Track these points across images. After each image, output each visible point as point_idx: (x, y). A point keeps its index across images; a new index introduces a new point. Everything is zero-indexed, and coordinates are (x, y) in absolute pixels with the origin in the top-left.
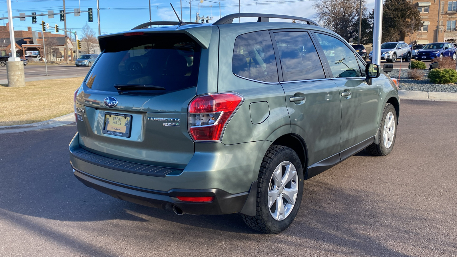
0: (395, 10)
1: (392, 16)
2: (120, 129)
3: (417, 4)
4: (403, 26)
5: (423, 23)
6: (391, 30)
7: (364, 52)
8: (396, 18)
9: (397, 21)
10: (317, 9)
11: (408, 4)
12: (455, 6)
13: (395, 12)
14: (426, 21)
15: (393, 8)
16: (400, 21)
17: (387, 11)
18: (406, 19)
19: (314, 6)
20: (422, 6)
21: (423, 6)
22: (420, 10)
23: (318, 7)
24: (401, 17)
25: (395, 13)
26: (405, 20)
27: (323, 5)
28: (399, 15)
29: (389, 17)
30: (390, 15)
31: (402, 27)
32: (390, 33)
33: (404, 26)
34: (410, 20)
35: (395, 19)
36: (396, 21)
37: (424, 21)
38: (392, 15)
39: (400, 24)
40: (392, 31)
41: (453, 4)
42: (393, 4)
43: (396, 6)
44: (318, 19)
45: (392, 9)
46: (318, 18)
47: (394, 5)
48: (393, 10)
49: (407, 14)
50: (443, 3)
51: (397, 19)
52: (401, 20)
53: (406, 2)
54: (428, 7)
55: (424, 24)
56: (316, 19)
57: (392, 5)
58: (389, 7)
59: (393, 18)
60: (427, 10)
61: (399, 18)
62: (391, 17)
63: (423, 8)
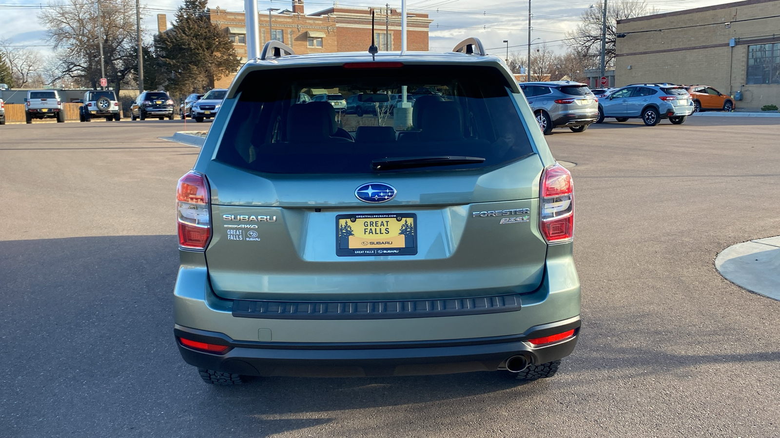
0: (196, 36)
1: (193, 47)
2: (388, 243)
3: (227, 30)
4: (211, 63)
5: (241, 59)
6: (193, 69)
7: (169, 105)
8: (198, 49)
9: (201, 55)
10: (48, 25)
11: (214, 29)
12: (280, 37)
13: (196, 39)
14: (244, 57)
15: (192, 33)
16: (205, 54)
17: (183, 36)
18: (214, 53)
19: (42, 18)
20: (234, 34)
21: (237, 34)
22: (233, 39)
23: (51, 21)
24: (206, 49)
25: (196, 41)
26: (212, 53)
27: (60, 19)
28: (203, 45)
29: (187, 47)
30: (189, 44)
31: (210, 65)
32: (191, 73)
33: (213, 63)
34: (221, 54)
35: (197, 51)
36: (199, 54)
37: (241, 58)
38: (192, 44)
39: (206, 60)
40: (196, 71)
41: (277, 33)
42: (191, 26)
43: (196, 30)
44: (52, 44)
45: (190, 35)
46: (51, 41)
47: (192, 28)
48: (193, 37)
49: (214, 44)
50: (264, 31)
51: (201, 52)
52: (207, 53)
53: (211, 25)
54: (243, 36)
55: (241, 62)
56: (48, 43)
57: (190, 29)
58: (185, 30)
59: (194, 49)
60: (243, 41)
61: (204, 51)
62: (191, 48)
63: (237, 38)
